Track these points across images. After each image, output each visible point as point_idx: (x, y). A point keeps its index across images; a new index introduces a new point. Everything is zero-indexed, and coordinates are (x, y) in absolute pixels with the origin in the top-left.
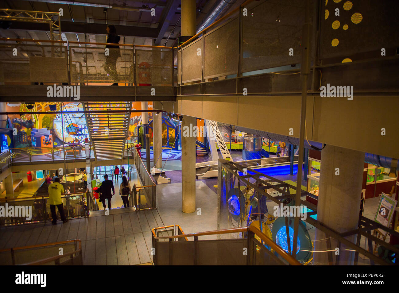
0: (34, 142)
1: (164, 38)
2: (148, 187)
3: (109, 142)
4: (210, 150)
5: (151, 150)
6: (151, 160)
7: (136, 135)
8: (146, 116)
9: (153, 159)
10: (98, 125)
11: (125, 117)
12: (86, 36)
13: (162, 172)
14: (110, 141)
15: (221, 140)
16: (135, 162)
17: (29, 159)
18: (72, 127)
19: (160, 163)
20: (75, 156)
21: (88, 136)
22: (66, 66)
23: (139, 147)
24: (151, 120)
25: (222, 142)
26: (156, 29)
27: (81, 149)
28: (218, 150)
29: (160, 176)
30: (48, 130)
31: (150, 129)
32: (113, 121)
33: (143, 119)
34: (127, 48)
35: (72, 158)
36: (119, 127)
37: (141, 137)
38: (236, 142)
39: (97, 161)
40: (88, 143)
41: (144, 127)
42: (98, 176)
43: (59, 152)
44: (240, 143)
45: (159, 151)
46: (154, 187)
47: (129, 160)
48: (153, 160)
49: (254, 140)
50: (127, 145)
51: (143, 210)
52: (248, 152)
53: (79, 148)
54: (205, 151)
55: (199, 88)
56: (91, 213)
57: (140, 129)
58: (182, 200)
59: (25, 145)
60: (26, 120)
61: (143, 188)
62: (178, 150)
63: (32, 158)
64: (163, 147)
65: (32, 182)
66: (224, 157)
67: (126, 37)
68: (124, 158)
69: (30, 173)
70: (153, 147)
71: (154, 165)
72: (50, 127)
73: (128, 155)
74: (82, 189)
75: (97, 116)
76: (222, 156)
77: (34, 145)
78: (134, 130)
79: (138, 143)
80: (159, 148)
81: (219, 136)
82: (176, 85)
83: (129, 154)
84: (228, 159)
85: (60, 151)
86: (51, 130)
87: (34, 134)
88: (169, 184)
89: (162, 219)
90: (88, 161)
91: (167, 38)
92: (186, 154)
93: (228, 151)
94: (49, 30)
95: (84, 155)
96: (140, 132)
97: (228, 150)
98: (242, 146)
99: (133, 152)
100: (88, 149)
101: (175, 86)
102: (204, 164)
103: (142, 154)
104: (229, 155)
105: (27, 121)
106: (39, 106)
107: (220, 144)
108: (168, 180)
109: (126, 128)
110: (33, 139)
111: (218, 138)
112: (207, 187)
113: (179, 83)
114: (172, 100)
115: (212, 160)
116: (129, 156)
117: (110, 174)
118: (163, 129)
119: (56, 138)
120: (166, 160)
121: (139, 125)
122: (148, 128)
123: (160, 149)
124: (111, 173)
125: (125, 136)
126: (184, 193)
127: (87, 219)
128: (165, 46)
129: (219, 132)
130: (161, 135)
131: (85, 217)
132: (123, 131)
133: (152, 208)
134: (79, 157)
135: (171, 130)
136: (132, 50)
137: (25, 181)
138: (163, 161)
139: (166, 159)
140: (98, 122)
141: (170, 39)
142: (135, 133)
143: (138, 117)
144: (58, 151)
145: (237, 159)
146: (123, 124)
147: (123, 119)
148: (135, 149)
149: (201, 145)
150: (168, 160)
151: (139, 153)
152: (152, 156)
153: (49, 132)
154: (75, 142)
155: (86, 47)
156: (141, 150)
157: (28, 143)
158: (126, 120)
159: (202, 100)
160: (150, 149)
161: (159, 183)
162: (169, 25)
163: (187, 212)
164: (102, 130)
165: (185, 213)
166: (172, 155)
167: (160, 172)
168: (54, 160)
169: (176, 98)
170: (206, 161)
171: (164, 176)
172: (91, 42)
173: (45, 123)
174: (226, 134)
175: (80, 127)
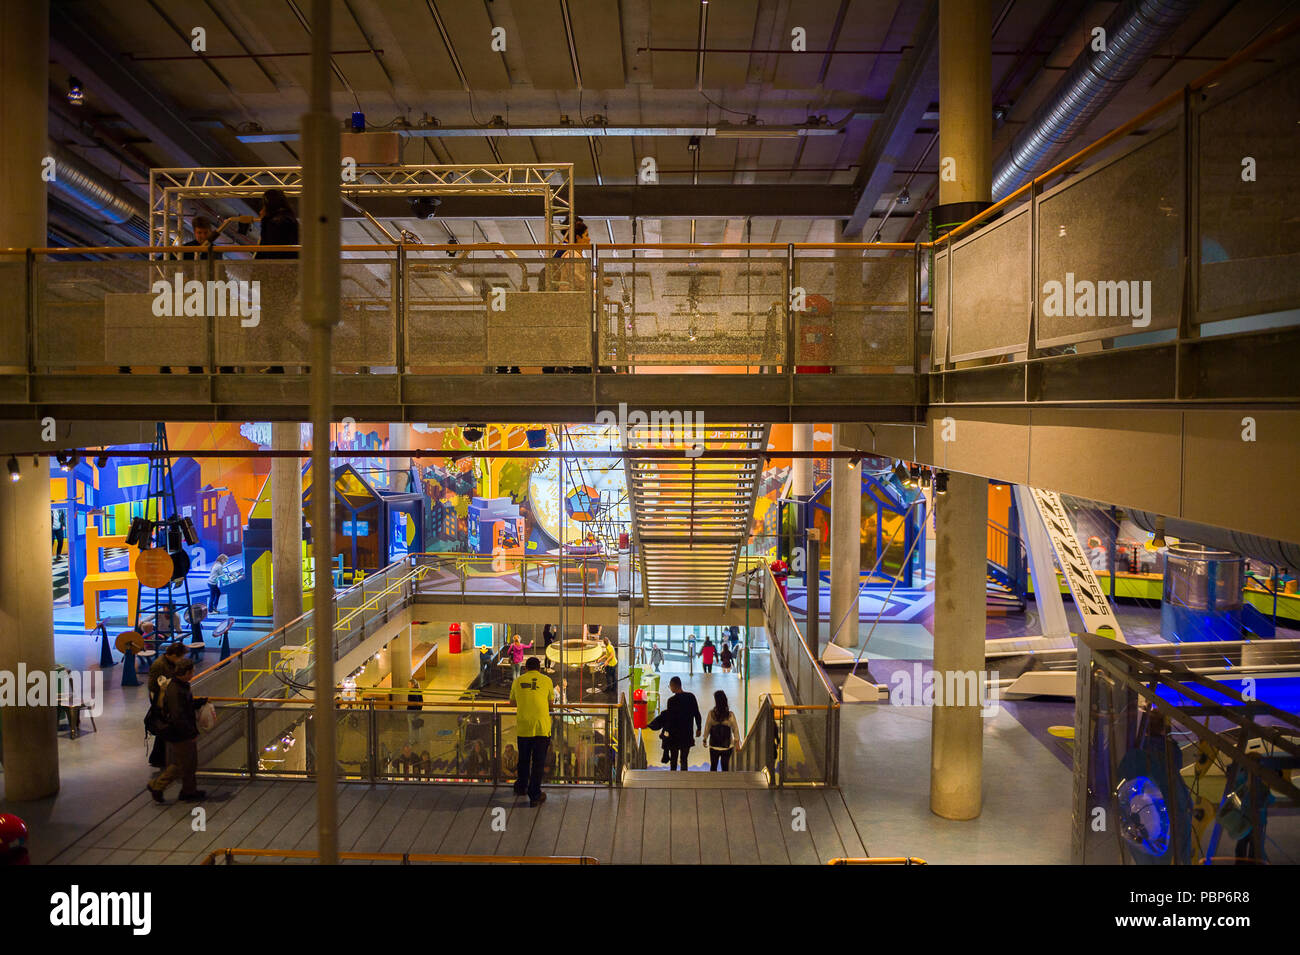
0: (476, 536)
1: (876, 215)
2: (812, 710)
3: (691, 549)
4: (1033, 594)
5: (822, 584)
6: (821, 617)
7: (773, 529)
8: (806, 469)
9: (827, 614)
10: (657, 494)
11: (745, 473)
12: (634, 225)
13: (861, 661)
14: (693, 546)
15: (1077, 563)
16: (766, 619)
17: (458, 586)
18: (585, 499)
19: (852, 629)
20: (585, 586)
21: (629, 529)
22: (589, 317)
23: (783, 570)
24: (822, 481)
25: (1081, 568)
26: (849, 187)
27: (602, 565)
28: (1067, 598)
29: (851, 675)
30: (513, 502)
31: (819, 514)
32: (704, 484)
33: (795, 479)
34: (755, 253)
35: (576, 592)
36: (719, 503)
37: (788, 538)
38: (1135, 572)
39: (650, 606)
40: (628, 550)
41: (800, 506)
42: (646, 652)
43: (541, 572)
44: (1151, 576)
45: (849, 587)
46: (834, 711)
47: (751, 611)
48: (828, 617)
49: (1211, 566)
50: (747, 562)
51: (795, 788)
52: (1185, 611)
53: (598, 563)
54: (1015, 597)
55: (1016, 380)
56: (628, 776)
57: (785, 511)
58: (932, 768)
59: (451, 544)
60: (456, 473)
61: (795, 712)
62: (914, 588)
63: (469, 584)
64: (862, 574)
65: (462, 656)
66: (1092, 624)
67: (755, 220)
68: (734, 604)
69: (457, 627)
70: (828, 573)
71: (832, 635)
72: (519, 495)
73: (747, 594)
74: (597, 690)
75: (653, 467)
76: (1081, 620)
77: (474, 547)
78: (766, 515)
79: (779, 557)
80: (849, 578)
81: (1070, 545)
82: (926, 370)
83: (751, 591)
84: (1104, 633)
85: (545, 567)
86: (521, 504)
87: (478, 512)
88: (880, 707)
89: (858, 827)
90: (625, 607)
91: (885, 213)
92: (950, 605)
93: (1106, 604)
94: (542, 213)
95: (610, 585)
96: (784, 520)
97: (1105, 600)
98: (1160, 586)
99: (762, 586)
100: (626, 565)
101: (923, 372)
102: (1011, 646)
103: (789, 593)
104: (1110, 619)
105: (459, 476)
106: (493, 432)
107: (1076, 576)
108: (881, 690)
109: (747, 507)
110: (473, 528)
111: (1067, 554)
112: (1025, 730)
113: (937, 363)
114: (912, 420)
115: (1041, 635)
116: (750, 597)
117: (683, 652)
118: (865, 514)
119: (534, 527)
120: (874, 621)
121: (783, 497)
122: (814, 508)
123: (852, 582)
124: (686, 650)
125: (740, 534)
126: (939, 743)
127: (615, 792)
128: (877, 241)
129: (1071, 531)
130: (856, 536)
131: (610, 787)
132: (734, 516)
133: (822, 784)
134: (597, 590)
135: (890, 518)
136: (785, 261)
137: (443, 649)
138: (861, 621)
139: (876, 618)
140: (656, 485)
141: (894, 215)
142: (768, 523)
143: (779, 471)
144: (538, 569)
145: (1137, 637)
146: (734, 495)
147: (736, 477)
148: (767, 577)
149: (999, 577)
150: (880, 622)
151: (783, 589)
152: (825, 603)
153: (515, 511)
154: (587, 544)
155: (634, 259)
156: (789, 580)
157: (459, 539)
158: (747, 481)
159: (1030, 422)
160: (820, 581)
161: (846, 697)
162: (895, 172)
163: (950, 816)
164: (667, 511)
165: (943, 818)
166: (893, 605)
167: (851, 661)
168: (527, 594)
169: (926, 411)
170: (1017, 636)
171: (866, 677)
172: (647, 242)
173: (507, 481)
174: (1096, 539)
175: (604, 499)
